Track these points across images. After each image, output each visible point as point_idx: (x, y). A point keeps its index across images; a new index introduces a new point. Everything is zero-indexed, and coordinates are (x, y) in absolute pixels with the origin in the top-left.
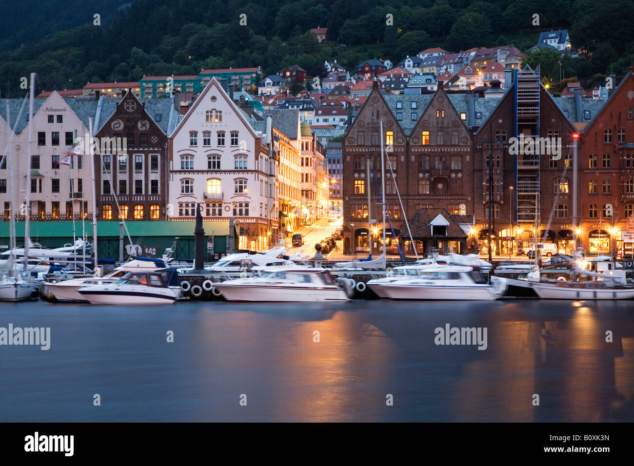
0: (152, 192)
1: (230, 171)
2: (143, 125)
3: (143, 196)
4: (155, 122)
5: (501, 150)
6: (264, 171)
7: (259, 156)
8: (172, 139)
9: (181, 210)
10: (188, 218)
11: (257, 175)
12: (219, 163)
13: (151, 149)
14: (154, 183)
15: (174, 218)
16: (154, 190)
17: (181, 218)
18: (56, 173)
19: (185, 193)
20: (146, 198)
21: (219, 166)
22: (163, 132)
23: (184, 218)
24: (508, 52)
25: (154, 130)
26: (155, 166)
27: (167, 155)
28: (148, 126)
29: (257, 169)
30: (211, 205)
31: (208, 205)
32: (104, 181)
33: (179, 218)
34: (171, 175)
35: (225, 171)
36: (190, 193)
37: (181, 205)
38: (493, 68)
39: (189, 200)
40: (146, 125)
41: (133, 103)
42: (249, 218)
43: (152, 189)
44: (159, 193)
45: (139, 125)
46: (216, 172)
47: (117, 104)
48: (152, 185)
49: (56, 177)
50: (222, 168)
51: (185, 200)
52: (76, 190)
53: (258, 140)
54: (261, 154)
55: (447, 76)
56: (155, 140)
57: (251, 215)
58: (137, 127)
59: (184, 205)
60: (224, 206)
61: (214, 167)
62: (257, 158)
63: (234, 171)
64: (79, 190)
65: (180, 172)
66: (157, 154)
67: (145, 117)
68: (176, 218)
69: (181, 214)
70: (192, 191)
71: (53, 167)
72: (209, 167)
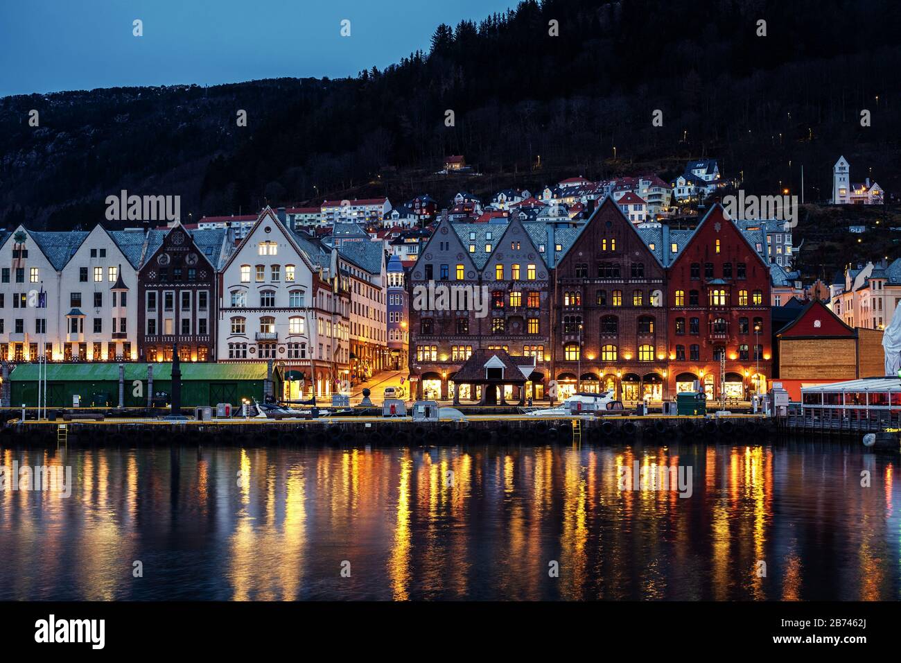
0: (201, 332)
1: (285, 309)
2: (191, 259)
3: (190, 336)
4: (205, 256)
5: (581, 286)
6: (325, 309)
7: (318, 292)
8: (222, 274)
9: (231, 352)
10: (239, 361)
11: (314, 313)
12: (273, 299)
13: (200, 285)
14: (203, 322)
15: (224, 361)
16: (203, 330)
17: (231, 361)
18: (98, 312)
19: (235, 333)
20: (194, 339)
21: (273, 304)
22: (213, 266)
23: (234, 361)
24: (651, 182)
25: (203, 265)
26: (203, 304)
27: (217, 292)
28: (196, 260)
29: (314, 306)
30: (264, 346)
31: (260, 347)
32: (149, 320)
33: (228, 361)
34: (221, 313)
35: (280, 309)
36: (241, 333)
37: (231, 346)
38: (629, 198)
39: (240, 340)
40: (195, 259)
41: (181, 235)
42: (305, 360)
43: (201, 329)
44: (208, 333)
45: (187, 259)
46: (270, 309)
47: (164, 236)
48: (200, 324)
49: (98, 317)
50: (277, 305)
51: (235, 340)
52: (118, 331)
53: (315, 275)
54: (320, 289)
55: (579, 207)
56: (203, 275)
57: (308, 356)
58: (185, 261)
59: (235, 346)
60: (278, 347)
61: (268, 305)
62: (314, 295)
63: (289, 309)
64: (122, 330)
65: (230, 310)
66: (205, 291)
67: (194, 250)
68: (226, 361)
69: (231, 356)
70: (243, 331)
71: (95, 306)
72: (263, 304)
